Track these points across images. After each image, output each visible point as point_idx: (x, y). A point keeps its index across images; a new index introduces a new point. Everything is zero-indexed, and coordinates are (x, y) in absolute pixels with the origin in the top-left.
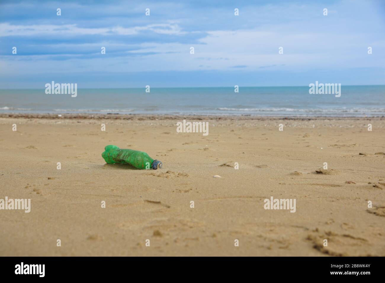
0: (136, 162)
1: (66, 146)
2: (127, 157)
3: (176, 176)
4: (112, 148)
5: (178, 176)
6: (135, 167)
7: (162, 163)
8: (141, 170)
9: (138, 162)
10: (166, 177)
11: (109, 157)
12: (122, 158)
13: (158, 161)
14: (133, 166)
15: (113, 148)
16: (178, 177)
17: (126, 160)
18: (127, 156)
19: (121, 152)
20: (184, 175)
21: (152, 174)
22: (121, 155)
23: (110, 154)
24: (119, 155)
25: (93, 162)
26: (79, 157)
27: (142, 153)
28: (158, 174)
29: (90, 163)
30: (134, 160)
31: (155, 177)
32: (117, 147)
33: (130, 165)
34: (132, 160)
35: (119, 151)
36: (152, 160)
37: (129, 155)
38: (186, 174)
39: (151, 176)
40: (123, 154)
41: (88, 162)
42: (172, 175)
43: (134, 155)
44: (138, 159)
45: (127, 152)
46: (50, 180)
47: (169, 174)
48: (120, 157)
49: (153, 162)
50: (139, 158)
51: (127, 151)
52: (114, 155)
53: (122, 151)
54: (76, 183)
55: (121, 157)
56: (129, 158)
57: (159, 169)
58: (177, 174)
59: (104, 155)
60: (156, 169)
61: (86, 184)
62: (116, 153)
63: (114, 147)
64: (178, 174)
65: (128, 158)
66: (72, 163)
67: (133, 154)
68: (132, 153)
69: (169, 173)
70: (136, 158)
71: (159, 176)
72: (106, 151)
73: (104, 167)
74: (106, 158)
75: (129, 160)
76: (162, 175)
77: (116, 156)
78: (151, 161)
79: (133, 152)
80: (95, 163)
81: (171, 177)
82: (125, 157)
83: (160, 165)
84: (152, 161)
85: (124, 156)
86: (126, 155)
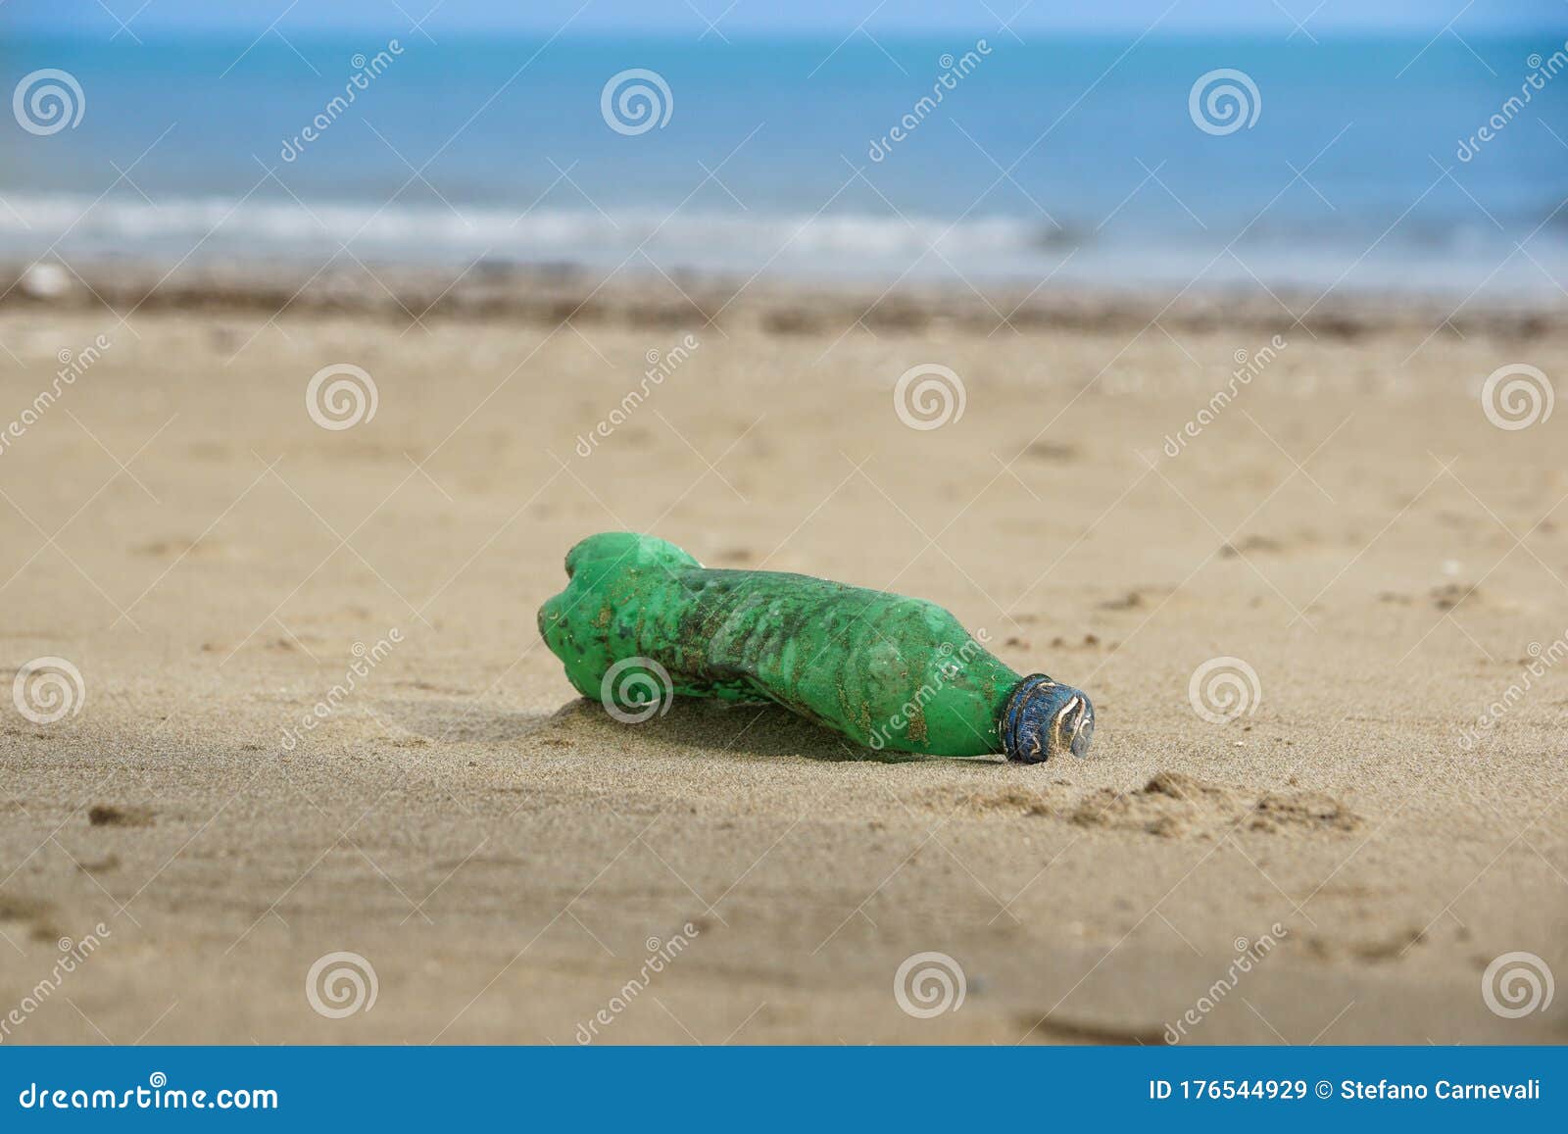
0: (854, 690)
1: (158, 549)
2: (771, 642)
3: (1236, 821)
4: (633, 560)
5: (1256, 826)
6: (841, 734)
7: (1088, 706)
8: (903, 767)
9: (874, 687)
10: (1155, 830)
11: (602, 640)
12: (729, 652)
13: (1062, 688)
14: (825, 730)
15: (642, 561)
16: (1260, 833)
17: (762, 669)
18: (768, 635)
19: (721, 599)
20: (1314, 810)
21: (1012, 800)
22: (715, 625)
23: (613, 611)
24: (698, 628)
25: (448, 691)
26: (311, 640)
27: (914, 616)
28: (1070, 798)
29: (419, 695)
30: (839, 676)
31: (1047, 824)
32: (683, 553)
33: (794, 718)
34: (812, 666)
35: (699, 587)
36: (1002, 675)
37: (793, 626)
38: (1328, 809)
39: (1016, 814)
40: (736, 620)
41: (397, 685)
42: (1204, 814)
43: (836, 623)
44: (874, 667)
45: (768, 599)
46: (109, 831)
47: (1174, 803)
48: (705, 648)
49: (1013, 691)
50: (885, 654)
51: (771, 586)
52: (649, 624)
53: (725, 589)
54: (352, 861)
55: (718, 648)
56: (791, 651)
57: (1067, 755)
58: (1245, 806)
59: (565, 624)
60: (1042, 757)
61: (441, 867)
62: (665, 605)
63: (648, 550)
64: (1251, 802)
65: (779, 652)
66: (258, 689)
67: (831, 615)
68: (821, 611)
69: (1173, 795)
70: (855, 653)
71: (1083, 818)
72: (582, 584)
73: (557, 734)
74: (581, 650)
75: (787, 671)
76: (1112, 808)
77: (672, 635)
78: (995, 687)
79: (833, 602)
80: (460, 693)
81: (1198, 831)
82: (751, 642)
83: (1079, 724)
84: (1004, 689)
85: (750, 633)
86: (761, 627)
